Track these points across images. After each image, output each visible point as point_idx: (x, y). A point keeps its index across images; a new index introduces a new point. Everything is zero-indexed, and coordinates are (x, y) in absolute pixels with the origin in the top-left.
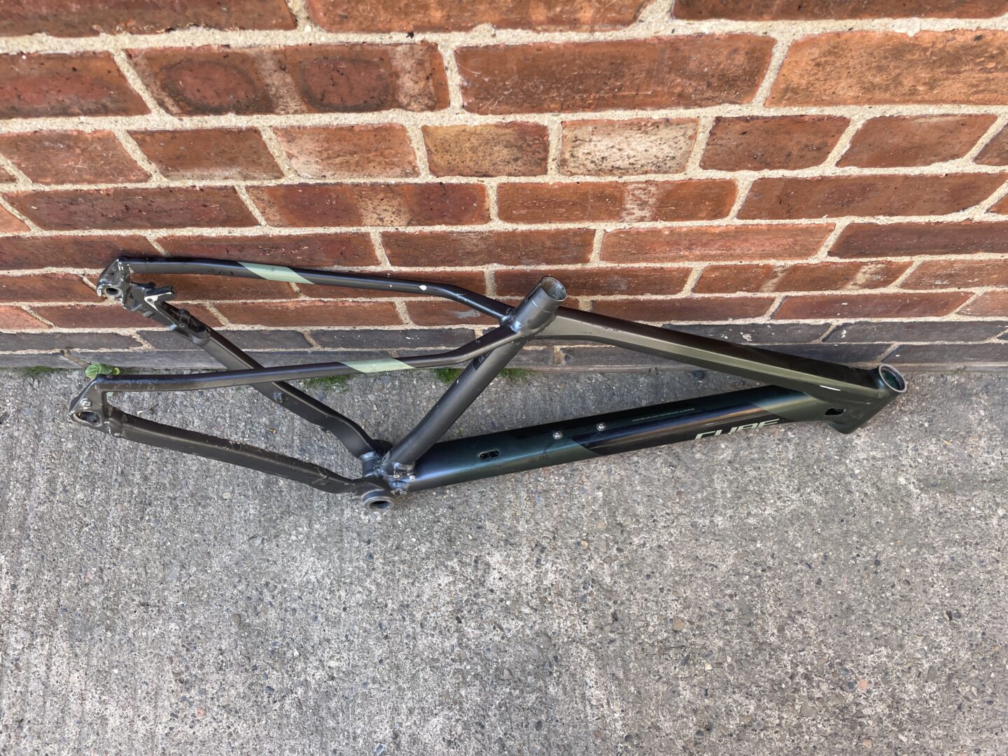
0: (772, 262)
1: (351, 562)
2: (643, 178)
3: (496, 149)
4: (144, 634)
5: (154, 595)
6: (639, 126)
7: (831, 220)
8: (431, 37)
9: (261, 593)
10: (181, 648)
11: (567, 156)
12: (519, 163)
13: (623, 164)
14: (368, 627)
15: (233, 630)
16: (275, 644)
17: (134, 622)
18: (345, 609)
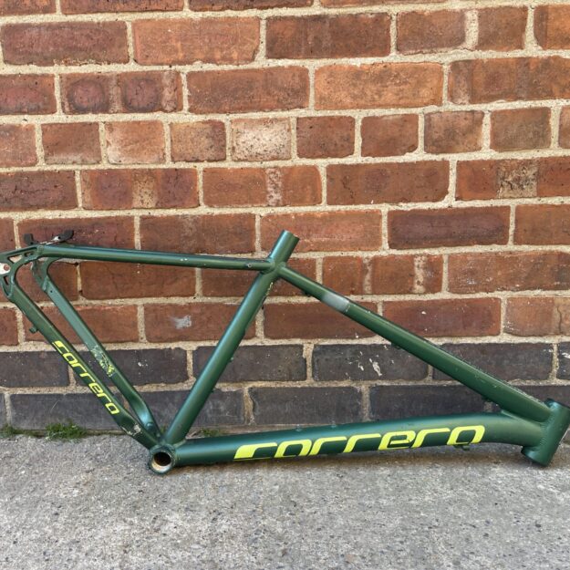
0: (359, 254)
2: (272, 163)
3: (202, 139)
6: (265, 122)
7: (377, 207)
8: (178, 68)
11: (235, 145)
12: (213, 150)
13: (260, 150)
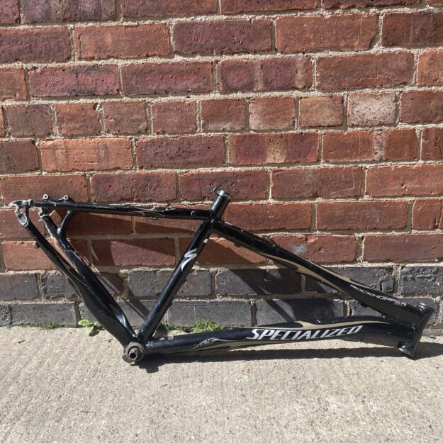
1: (230, 397)
3: (325, 109)
4: (82, 425)
5: (93, 407)
6: (374, 96)
8: (310, 54)
9: (168, 409)
10: (107, 432)
11: (350, 114)
12: (333, 117)
14: (246, 426)
15: (147, 425)
16: (177, 433)
17: (75, 420)
18: (228, 418)
